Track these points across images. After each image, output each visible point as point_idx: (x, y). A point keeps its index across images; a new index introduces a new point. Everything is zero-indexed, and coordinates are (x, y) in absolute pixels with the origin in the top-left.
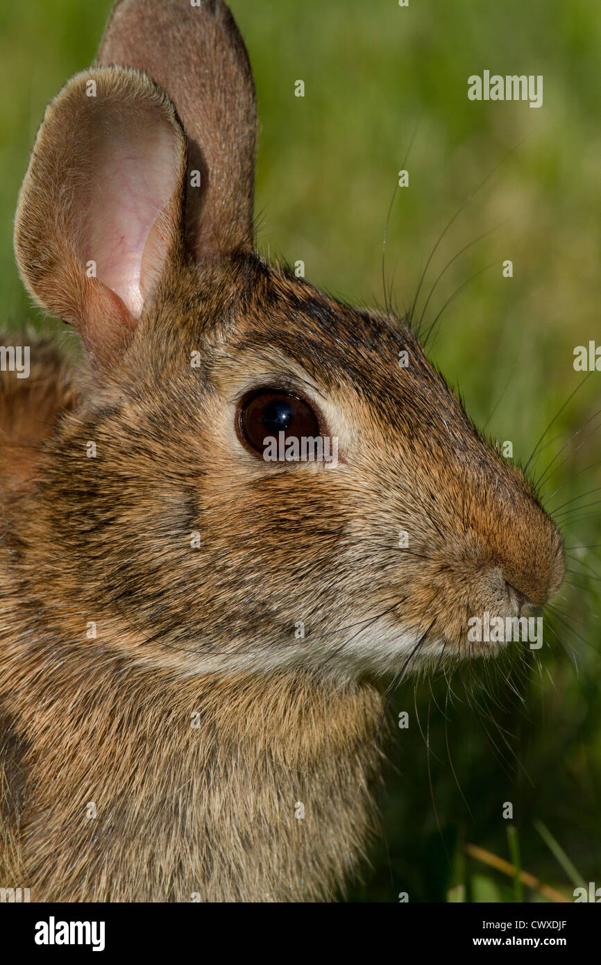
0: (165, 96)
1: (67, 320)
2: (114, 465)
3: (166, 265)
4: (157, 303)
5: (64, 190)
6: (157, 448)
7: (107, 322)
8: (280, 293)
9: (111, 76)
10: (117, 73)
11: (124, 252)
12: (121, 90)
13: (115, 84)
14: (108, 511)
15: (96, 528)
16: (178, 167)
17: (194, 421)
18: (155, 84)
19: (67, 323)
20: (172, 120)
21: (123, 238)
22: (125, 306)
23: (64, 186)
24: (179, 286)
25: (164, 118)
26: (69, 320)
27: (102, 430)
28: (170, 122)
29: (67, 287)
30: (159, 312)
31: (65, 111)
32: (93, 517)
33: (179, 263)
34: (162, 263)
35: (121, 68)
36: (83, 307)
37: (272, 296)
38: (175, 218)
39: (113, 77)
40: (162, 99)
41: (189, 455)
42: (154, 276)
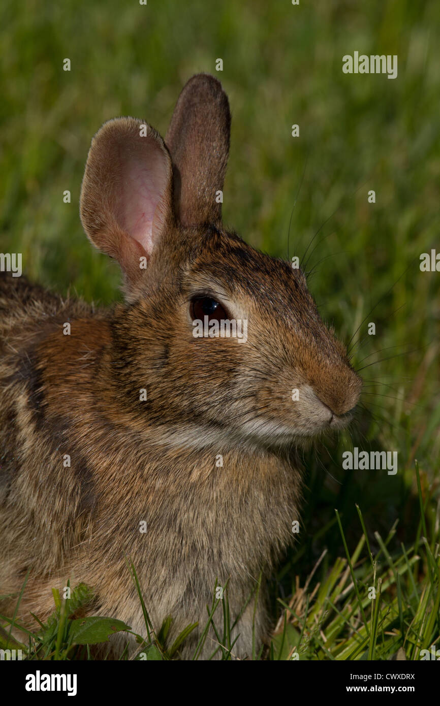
0: (157, 134)
1: (111, 255)
2: (135, 332)
3: (165, 227)
4: (160, 246)
5: (106, 186)
6: (154, 322)
7: (133, 256)
8: (223, 244)
9: (126, 122)
10: (130, 121)
11: (144, 221)
12: (132, 130)
13: (129, 127)
14: (130, 357)
15: (125, 366)
16: (168, 174)
17: (173, 308)
18: (151, 127)
19: (111, 257)
20: (162, 147)
21: (144, 214)
22: (143, 249)
23: (106, 183)
24: (172, 237)
25: (158, 146)
26: (113, 255)
27: (130, 313)
28: (161, 149)
29: (111, 238)
30: (161, 252)
31: (103, 142)
32: (124, 360)
33: (172, 226)
34: (162, 226)
35: (131, 118)
36: (120, 249)
37: (218, 246)
38: (168, 201)
39: (128, 123)
40: (155, 136)
41: (169, 326)
42: (159, 232)
